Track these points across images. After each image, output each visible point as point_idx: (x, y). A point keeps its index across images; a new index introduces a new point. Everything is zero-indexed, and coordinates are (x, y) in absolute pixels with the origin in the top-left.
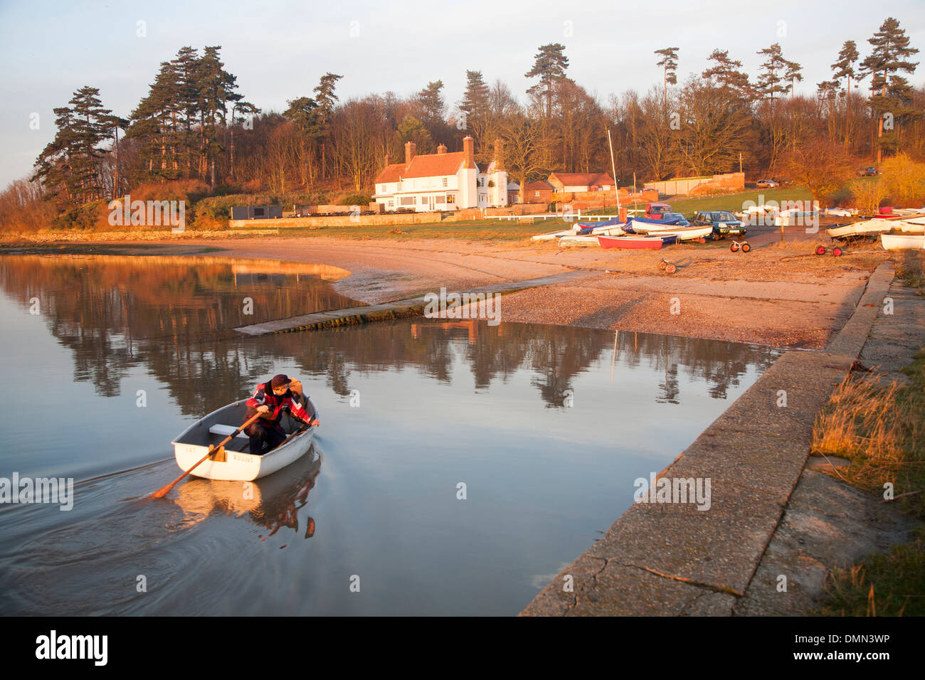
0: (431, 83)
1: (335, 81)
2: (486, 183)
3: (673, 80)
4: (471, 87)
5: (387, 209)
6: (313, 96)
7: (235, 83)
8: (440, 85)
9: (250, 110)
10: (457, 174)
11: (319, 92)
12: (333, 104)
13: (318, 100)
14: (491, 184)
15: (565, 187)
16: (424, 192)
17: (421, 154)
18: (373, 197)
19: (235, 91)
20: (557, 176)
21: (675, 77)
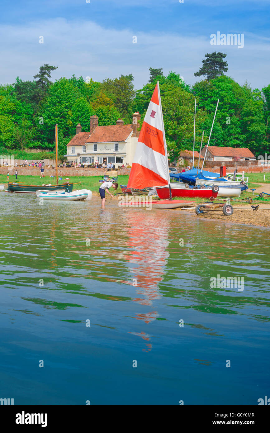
0: (123, 76)
6: (34, 81)
8: (130, 78)
11: (38, 79)
13: (37, 85)
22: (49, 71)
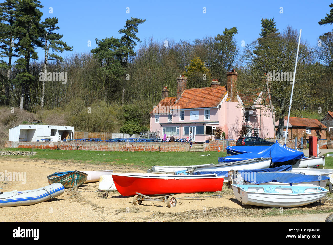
0: (226, 30)
1: (139, 25)
4: (263, 34)
7: (57, 25)
8: (234, 31)
10: (219, 106)
11: (123, 35)
13: (122, 41)
16: (186, 123)
19: (56, 32)
22: (135, 25)
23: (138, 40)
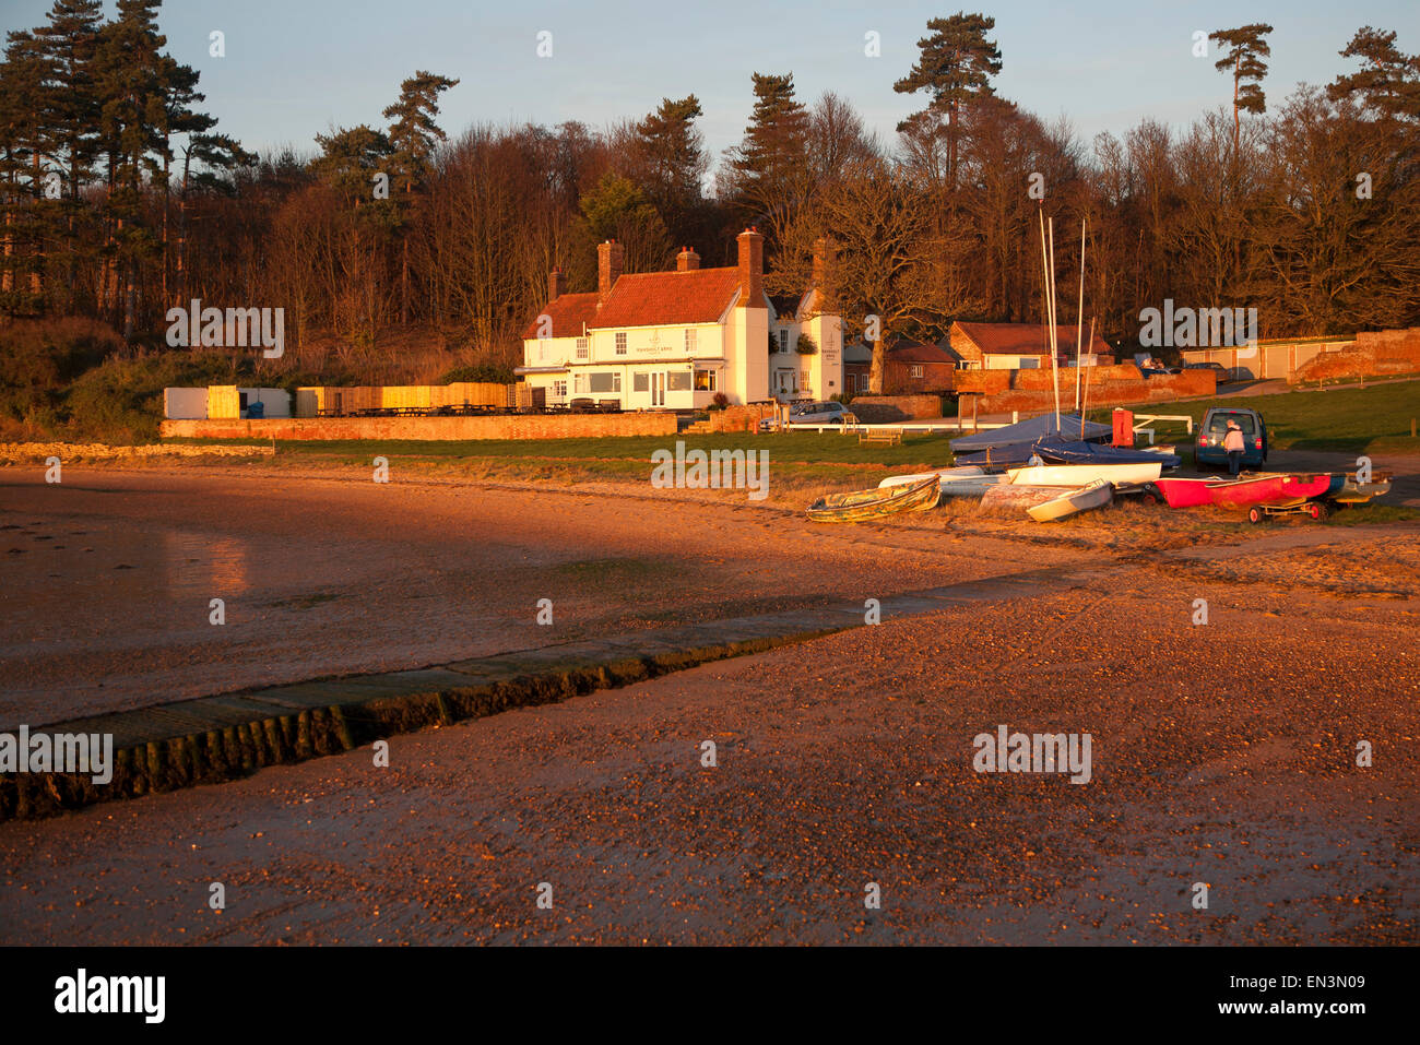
0: (668, 105)
1: (440, 94)
2: (791, 344)
3: (1255, 102)
4: (762, 115)
5: (552, 399)
6: (383, 126)
7: (196, 89)
8: (691, 108)
9: (227, 154)
10: (722, 320)
11: (397, 119)
12: (432, 146)
13: (395, 137)
14: (805, 347)
15: (986, 356)
16: (640, 363)
17: (639, 271)
18: (517, 371)
19: (195, 108)
20: (967, 331)
21: (1262, 96)
22: (430, 94)
23: (441, 134)
